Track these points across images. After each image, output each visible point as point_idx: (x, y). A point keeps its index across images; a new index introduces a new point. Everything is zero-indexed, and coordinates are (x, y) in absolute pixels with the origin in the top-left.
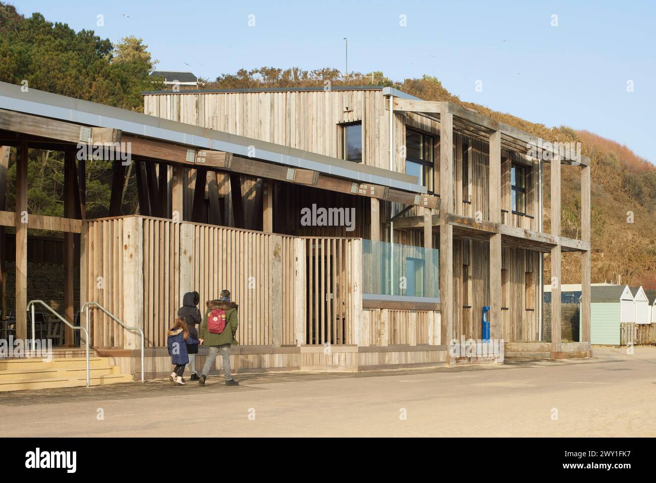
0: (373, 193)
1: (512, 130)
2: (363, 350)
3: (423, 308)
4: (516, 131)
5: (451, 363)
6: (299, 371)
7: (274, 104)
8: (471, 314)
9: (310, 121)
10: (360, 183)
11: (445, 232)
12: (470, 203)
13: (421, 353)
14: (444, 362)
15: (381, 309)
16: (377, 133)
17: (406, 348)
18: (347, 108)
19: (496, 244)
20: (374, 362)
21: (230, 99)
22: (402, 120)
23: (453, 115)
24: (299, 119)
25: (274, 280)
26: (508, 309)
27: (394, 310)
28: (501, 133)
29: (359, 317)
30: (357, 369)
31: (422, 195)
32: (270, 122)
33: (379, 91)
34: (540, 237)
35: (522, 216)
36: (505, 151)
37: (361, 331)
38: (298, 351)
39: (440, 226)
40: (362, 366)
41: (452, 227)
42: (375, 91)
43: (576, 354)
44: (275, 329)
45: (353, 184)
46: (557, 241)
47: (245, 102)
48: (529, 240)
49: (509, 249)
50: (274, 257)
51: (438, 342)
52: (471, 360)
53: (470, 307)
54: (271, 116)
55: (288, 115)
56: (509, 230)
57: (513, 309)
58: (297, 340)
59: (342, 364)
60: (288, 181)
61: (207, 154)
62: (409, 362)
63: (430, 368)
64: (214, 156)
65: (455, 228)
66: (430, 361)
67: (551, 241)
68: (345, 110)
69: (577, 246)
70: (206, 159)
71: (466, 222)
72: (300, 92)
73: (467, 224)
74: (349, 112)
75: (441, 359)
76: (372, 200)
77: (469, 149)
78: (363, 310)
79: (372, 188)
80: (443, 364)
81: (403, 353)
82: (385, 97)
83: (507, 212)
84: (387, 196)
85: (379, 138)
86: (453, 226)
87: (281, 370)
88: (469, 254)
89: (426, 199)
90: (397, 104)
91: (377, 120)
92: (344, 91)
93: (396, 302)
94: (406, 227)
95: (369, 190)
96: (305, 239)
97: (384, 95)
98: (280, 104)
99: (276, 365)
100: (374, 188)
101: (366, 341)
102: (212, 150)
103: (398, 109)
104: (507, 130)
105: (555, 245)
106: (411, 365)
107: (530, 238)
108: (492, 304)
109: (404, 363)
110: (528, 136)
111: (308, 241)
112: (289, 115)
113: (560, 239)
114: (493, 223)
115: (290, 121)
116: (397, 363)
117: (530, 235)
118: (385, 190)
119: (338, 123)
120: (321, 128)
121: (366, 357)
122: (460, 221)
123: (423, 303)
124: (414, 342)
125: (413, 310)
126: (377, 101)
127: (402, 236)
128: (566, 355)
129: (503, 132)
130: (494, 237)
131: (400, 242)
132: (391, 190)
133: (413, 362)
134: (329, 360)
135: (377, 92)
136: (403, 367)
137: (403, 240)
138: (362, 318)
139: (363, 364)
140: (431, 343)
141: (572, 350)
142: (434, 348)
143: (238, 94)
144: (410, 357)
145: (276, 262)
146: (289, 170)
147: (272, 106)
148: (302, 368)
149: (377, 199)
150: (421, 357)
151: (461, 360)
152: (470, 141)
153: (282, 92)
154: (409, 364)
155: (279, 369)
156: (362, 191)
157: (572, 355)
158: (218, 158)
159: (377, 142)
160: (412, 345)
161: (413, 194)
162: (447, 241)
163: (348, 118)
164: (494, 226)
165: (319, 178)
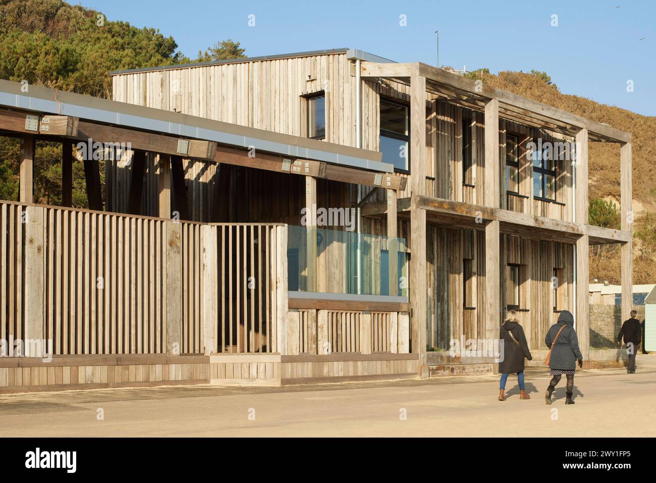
0: (307, 170)
1: (515, 99)
2: (286, 359)
3: (380, 310)
4: (522, 100)
5: (423, 374)
6: (208, 385)
7: (236, 76)
8: (476, 317)
9: (273, 93)
10: (293, 159)
11: (416, 218)
12: (473, 187)
13: (379, 362)
14: (413, 374)
15: (317, 310)
16: (341, 104)
17: (357, 357)
18: (310, 76)
19: (492, 233)
20: (306, 374)
21: (193, 75)
22: (375, 88)
23: (426, 78)
24: (261, 91)
25: (170, 275)
26: (528, 311)
27: (337, 311)
28: (499, 101)
29: (283, 319)
30: (280, 382)
31: (387, 174)
32: (233, 98)
33: (344, 54)
34: (557, 225)
35: (549, 202)
36: (524, 127)
37: (286, 337)
38: (207, 360)
39: (410, 211)
40: (287, 379)
41: (425, 212)
42: (339, 55)
43: (610, 363)
44: (171, 334)
45: (285, 160)
46: (584, 230)
47: (208, 77)
48: (542, 229)
49: (529, 241)
50: (169, 247)
51: (405, 349)
52: (455, 371)
53: (474, 309)
54: (234, 90)
55: (250, 88)
56: (511, 217)
57: (536, 311)
58: (204, 348)
59: (261, 375)
60: (180, 155)
61: (51, 120)
62: (360, 374)
63: (391, 380)
64: (57, 122)
65: (429, 214)
66: (392, 373)
67: (574, 230)
68: (308, 79)
69: (613, 236)
70: (50, 127)
71: (446, 206)
72: (262, 61)
73: (448, 209)
74: (312, 81)
75: (410, 370)
76: (307, 178)
77: (473, 124)
78: (289, 311)
79: (307, 163)
80: (412, 376)
81: (351, 363)
82: (349, 61)
83: (528, 198)
84: (324, 174)
85: (343, 109)
86: (427, 211)
87: (180, 384)
88: (472, 246)
89: (389, 179)
90: (365, 69)
91: (341, 89)
92: (307, 57)
93: (339, 301)
94: (375, 214)
95: (303, 167)
96: (216, 227)
97: (348, 59)
98: (242, 75)
99: (172, 378)
100: (309, 165)
101: (294, 347)
102: (61, 115)
103: (365, 74)
104: (508, 98)
105: (581, 235)
106: (364, 378)
107: (543, 226)
108: (489, 304)
109: (351, 374)
110: (538, 106)
111: (219, 228)
112: (252, 89)
113: (588, 228)
114: (487, 208)
115: (252, 95)
116: (341, 374)
117: (543, 223)
118: (320, 166)
119: (301, 94)
120: (284, 101)
121: (292, 369)
122: (437, 205)
123: (380, 303)
124: (368, 349)
125: (365, 312)
126: (341, 66)
127: (376, 224)
128: (597, 365)
129: (502, 100)
130: (490, 224)
131: (373, 232)
132: (329, 166)
133: (366, 374)
134: (245, 372)
135: (341, 56)
136: (351, 380)
137: (376, 229)
138: (287, 321)
139: (288, 376)
140: (393, 350)
141: (605, 359)
142: (398, 357)
143: (201, 68)
144: (361, 368)
145: (172, 255)
146: (180, 141)
147: (235, 79)
148: (211, 381)
149: (313, 177)
150: (378, 367)
151: (440, 371)
152: (474, 115)
153: (245, 63)
154: (360, 376)
155: (176, 382)
156: (296, 168)
157: (606, 364)
158: (61, 125)
159: (341, 114)
160: (365, 353)
161: (373, 173)
162: (418, 228)
163: (312, 88)
164: (489, 211)
165: (218, 150)
